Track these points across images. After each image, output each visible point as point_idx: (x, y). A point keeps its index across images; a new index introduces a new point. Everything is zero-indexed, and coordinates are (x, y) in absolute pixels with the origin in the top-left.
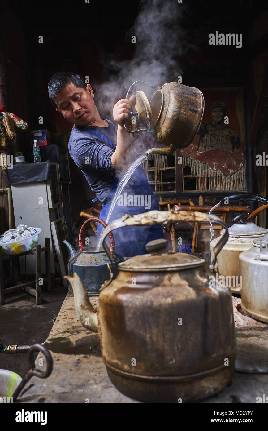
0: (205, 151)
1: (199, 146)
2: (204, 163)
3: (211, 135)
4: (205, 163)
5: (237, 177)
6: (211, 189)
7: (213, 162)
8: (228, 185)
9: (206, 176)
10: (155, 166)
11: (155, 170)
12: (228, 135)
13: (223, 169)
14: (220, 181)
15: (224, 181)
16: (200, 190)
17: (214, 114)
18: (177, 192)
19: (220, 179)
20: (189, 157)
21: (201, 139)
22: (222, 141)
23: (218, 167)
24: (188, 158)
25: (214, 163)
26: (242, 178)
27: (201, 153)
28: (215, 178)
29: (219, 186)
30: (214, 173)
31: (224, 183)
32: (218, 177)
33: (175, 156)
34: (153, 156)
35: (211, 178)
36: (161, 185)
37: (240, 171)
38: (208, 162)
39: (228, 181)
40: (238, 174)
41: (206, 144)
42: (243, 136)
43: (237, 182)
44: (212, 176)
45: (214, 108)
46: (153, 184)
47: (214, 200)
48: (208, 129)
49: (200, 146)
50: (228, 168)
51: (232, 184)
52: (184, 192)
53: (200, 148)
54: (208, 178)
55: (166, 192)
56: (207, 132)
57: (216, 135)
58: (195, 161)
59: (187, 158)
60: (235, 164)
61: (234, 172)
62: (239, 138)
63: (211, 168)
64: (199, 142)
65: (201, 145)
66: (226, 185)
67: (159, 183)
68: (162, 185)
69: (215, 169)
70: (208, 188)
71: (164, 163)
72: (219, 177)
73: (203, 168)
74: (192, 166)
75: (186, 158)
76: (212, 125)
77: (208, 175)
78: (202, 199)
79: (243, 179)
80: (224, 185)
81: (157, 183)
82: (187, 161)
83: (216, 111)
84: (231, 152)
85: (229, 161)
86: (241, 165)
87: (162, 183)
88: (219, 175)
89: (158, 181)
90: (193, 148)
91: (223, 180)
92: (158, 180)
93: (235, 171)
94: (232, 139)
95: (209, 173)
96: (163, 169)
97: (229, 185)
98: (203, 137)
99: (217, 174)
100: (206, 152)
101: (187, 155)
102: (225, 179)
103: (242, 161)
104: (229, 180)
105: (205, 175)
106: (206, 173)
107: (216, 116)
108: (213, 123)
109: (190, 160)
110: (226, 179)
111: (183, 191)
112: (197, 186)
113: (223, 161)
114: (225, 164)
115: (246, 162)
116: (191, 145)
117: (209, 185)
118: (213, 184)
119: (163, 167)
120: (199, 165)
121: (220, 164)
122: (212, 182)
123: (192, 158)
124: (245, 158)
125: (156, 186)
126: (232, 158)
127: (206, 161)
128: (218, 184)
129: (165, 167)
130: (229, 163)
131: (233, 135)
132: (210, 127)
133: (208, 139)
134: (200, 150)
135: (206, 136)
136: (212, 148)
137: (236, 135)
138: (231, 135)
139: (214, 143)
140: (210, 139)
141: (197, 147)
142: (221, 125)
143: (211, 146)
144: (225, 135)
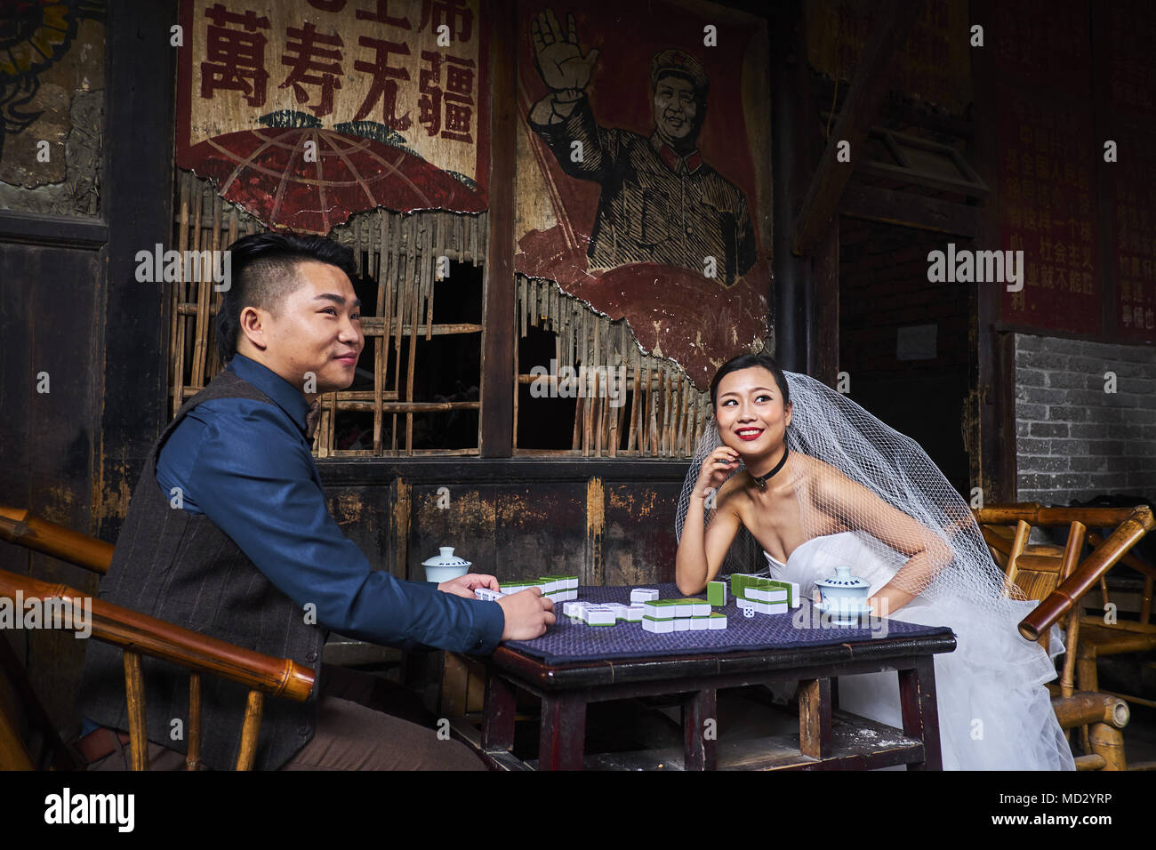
0: (619, 265)
1: (595, 237)
2: (614, 323)
3: (647, 195)
4: (619, 322)
6: (637, 447)
7: (651, 321)
8: (703, 430)
10: (379, 309)
11: (380, 332)
12: (712, 208)
13: (691, 355)
15: (691, 411)
16: (592, 452)
17: (660, 103)
18: (485, 457)
19: (675, 404)
20: (552, 283)
21: (605, 205)
22: (690, 230)
23: (675, 346)
24: (545, 289)
25: (657, 325)
27: (605, 270)
28: (655, 395)
29: (669, 435)
30: (655, 371)
31: (690, 419)
33: (484, 267)
34: (370, 252)
36: (402, 416)
38: (631, 319)
41: (627, 233)
42: (763, 220)
44: (643, 384)
45: (661, 77)
46: (361, 405)
47: (649, 497)
48: (634, 165)
49: (601, 236)
50: (710, 354)
52: (519, 456)
53: (601, 244)
55: (428, 453)
56: (632, 177)
57: (666, 196)
58: (577, 305)
59: (539, 286)
60: (735, 338)
62: (749, 229)
63: (641, 348)
64: (598, 218)
65: (605, 233)
67: (398, 406)
68: (410, 417)
69: (657, 351)
70: (624, 445)
71: (426, 301)
72: (672, 391)
73: (609, 345)
74: (563, 328)
75: (534, 284)
76: (651, 149)
77: (627, 379)
78: (601, 494)
80: (690, 430)
81: (386, 407)
82: (539, 302)
83: (669, 93)
84: (722, 282)
85: (713, 325)
86: (758, 343)
87: (410, 404)
88: (675, 385)
89: (389, 395)
90: (571, 240)
92: (389, 386)
94: (728, 225)
95: (633, 371)
96: (422, 331)
98: (616, 197)
99: (667, 376)
100: (627, 268)
101: (541, 273)
102: (697, 403)
103: (758, 330)
107: (669, 114)
108: (658, 144)
109: (555, 300)
111: (516, 450)
112: (578, 429)
113: (690, 322)
114: (699, 334)
115: (773, 334)
116: (560, 227)
117: (631, 428)
118: (646, 422)
119: (421, 319)
120: (591, 330)
121: (678, 332)
122: (641, 415)
123: (562, 292)
124: (770, 318)
125: (380, 419)
126: (726, 312)
127: (622, 310)
128: (666, 423)
129: (434, 323)
130: (713, 330)
131: (731, 211)
132: (643, 159)
133: (634, 209)
134: (601, 257)
135: (626, 193)
136: (650, 254)
137: (741, 212)
138: (722, 211)
139: (657, 230)
140: (641, 210)
141: (589, 239)
142: (686, 157)
143: (647, 246)
144: (701, 203)
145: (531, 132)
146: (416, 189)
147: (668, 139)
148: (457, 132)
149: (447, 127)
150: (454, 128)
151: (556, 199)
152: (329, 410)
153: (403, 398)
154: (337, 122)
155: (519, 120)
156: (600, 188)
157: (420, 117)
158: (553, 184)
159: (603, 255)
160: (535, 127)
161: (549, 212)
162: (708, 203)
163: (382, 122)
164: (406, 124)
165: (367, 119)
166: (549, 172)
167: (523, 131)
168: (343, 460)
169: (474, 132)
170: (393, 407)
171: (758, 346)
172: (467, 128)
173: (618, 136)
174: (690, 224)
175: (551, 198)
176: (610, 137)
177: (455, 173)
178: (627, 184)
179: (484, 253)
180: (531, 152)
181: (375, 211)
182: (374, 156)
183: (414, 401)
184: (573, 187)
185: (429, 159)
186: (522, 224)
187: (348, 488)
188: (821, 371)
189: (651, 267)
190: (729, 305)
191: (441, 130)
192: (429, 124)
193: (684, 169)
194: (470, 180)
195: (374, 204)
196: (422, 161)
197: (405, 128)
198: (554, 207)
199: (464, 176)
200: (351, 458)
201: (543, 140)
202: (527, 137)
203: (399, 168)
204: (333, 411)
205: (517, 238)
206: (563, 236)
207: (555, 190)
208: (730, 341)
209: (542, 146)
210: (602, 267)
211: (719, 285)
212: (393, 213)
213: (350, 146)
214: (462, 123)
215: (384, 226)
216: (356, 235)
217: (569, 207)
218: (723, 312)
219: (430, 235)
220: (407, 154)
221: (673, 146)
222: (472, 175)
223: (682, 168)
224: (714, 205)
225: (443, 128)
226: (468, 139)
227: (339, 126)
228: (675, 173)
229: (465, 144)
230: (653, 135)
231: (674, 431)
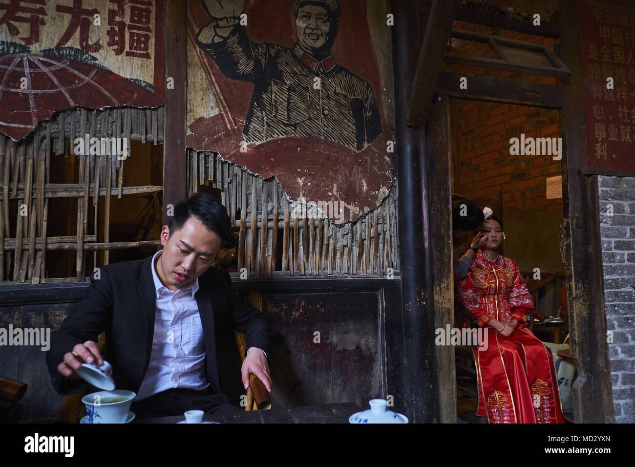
0: (269, 139)
1: (249, 120)
2: (266, 180)
3: (291, 89)
4: (270, 180)
5: (373, 230)
6: (288, 269)
7: (296, 178)
8: (342, 255)
9: (271, 224)
10: (81, 177)
11: (82, 194)
12: (345, 96)
14: (318, 243)
15: (332, 241)
16: (253, 273)
17: (301, 24)
19: (318, 237)
20: (216, 154)
21: (258, 98)
22: (326, 112)
23: (313, 195)
24: (211, 159)
25: (300, 181)
26: (385, 232)
27: (257, 143)
28: (301, 231)
29: (314, 259)
31: (331, 248)
32: (311, 228)
33: (162, 145)
35: (290, 229)
36: (100, 252)
37: (379, 210)
38: (279, 177)
39: (345, 244)
40: (375, 220)
41: (275, 116)
42: (387, 103)
43: (373, 246)
44: (291, 223)
45: (301, 6)
46: (66, 246)
47: (299, 303)
48: (280, 68)
49: (254, 119)
50: (345, 200)
51: (356, 251)
53: (254, 125)
54: (280, 231)
56: (279, 77)
57: (306, 89)
58: (236, 170)
59: (206, 157)
60: (365, 188)
61: (361, 213)
62: (375, 109)
63: (288, 197)
64: (252, 106)
65: (257, 117)
66: (338, 256)
67: (96, 246)
68: (107, 253)
70: (278, 268)
71: (117, 171)
72: (315, 228)
73: (264, 197)
74: (226, 186)
75: (202, 156)
76: (294, 56)
77: (278, 220)
79: (388, 237)
80: (331, 255)
81: (87, 246)
82: (206, 168)
83: (308, 16)
84: (353, 148)
85: (346, 179)
86: (384, 191)
87: (106, 244)
88: (317, 223)
89: (89, 238)
90: (230, 123)
91: (329, 238)
92: (90, 231)
93: (366, 209)
94: (357, 108)
95: (283, 214)
96: (114, 193)
97: (345, 257)
98: (266, 91)
100: (275, 141)
101: (207, 147)
102: (336, 235)
103: (385, 181)
104: (347, 241)
105: (269, 220)
106: (271, 212)
107: (308, 31)
108: (299, 52)
109: (219, 167)
110: (339, 235)
112: (241, 258)
113: (328, 177)
114: (335, 186)
115: (396, 184)
116: (222, 115)
117: (284, 255)
118: (296, 250)
119: (114, 183)
120: (249, 186)
121: (318, 185)
122: (291, 246)
123: (223, 160)
124: (393, 172)
125: (81, 255)
126: (357, 169)
127: (272, 172)
128: (311, 250)
129: (123, 186)
130: (346, 182)
131: (360, 98)
132: (287, 64)
133: (281, 100)
134: (254, 134)
135: (274, 88)
136: (294, 130)
137: (368, 98)
138: (352, 97)
139: (300, 114)
140: (286, 99)
141: (244, 122)
142: (322, 62)
143: (292, 125)
144: (335, 92)
145: (198, 49)
146: (105, 92)
147: (307, 49)
148: (138, 52)
149: (131, 48)
150: (136, 49)
151: (218, 95)
152: (40, 250)
153: (100, 239)
154: (43, 48)
155: (189, 40)
156: (253, 86)
157: (108, 43)
158: (216, 85)
159: (256, 133)
160: (201, 45)
161: (213, 104)
162: (341, 92)
163: (79, 47)
164: (97, 47)
165: (66, 45)
166: (212, 76)
167: (192, 48)
168: (51, 285)
169: (152, 51)
170: (92, 247)
171: (384, 193)
172: (146, 48)
173: (267, 48)
174: (327, 108)
175: (214, 94)
176: (261, 49)
177: (137, 80)
178: (274, 81)
179: (163, 135)
180: (199, 63)
181: (74, 109)
182: (71, 70)
183: (110, 242)
184: (232, 87)
185: (116, 71)
186: (192, 114)
187: (56, 305)
188: (436, 209)
189: (296, 139)
190: (360, 164)
191: (125, 51)
192: (116, 47)
193: (321, 69)
194: (150, 85)
195: (72, 104)
196: (111, 73)
197: (97, 50)
198: (217, 100)
199: (144, 82)
200: (58, 284)
201: (208, 54)
202: (195, 53)
203: (92, 79)
204: (44, 251)
205: (188, 124)
206: (224, 120)
207: (218, 88)
208: (361, 190)
209: (207, 58)
210: (255, 142)
211: (351, 151)
212: (89, 110)
213: (53, 65)
214: (142, 45)
215: (83, 119)
216: (60, 127)
217: (229, 100)
218: (355, 169)
219: (119, 125)
220: (98, 68)
221: (312, 53)
222: (151, 80)
223: (319, 68)
224: (346, 93)
225: (127, 49)
226: (147, 56)
227: (45, 51)
228: (314, 72)
229: (145, 59)
230: (295, 46)
231: (318, 256)
